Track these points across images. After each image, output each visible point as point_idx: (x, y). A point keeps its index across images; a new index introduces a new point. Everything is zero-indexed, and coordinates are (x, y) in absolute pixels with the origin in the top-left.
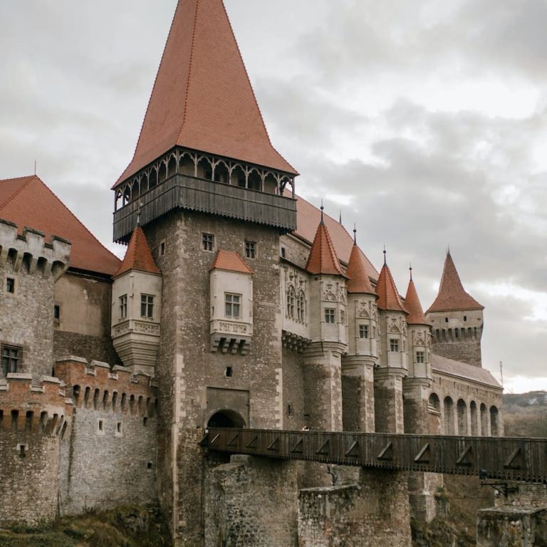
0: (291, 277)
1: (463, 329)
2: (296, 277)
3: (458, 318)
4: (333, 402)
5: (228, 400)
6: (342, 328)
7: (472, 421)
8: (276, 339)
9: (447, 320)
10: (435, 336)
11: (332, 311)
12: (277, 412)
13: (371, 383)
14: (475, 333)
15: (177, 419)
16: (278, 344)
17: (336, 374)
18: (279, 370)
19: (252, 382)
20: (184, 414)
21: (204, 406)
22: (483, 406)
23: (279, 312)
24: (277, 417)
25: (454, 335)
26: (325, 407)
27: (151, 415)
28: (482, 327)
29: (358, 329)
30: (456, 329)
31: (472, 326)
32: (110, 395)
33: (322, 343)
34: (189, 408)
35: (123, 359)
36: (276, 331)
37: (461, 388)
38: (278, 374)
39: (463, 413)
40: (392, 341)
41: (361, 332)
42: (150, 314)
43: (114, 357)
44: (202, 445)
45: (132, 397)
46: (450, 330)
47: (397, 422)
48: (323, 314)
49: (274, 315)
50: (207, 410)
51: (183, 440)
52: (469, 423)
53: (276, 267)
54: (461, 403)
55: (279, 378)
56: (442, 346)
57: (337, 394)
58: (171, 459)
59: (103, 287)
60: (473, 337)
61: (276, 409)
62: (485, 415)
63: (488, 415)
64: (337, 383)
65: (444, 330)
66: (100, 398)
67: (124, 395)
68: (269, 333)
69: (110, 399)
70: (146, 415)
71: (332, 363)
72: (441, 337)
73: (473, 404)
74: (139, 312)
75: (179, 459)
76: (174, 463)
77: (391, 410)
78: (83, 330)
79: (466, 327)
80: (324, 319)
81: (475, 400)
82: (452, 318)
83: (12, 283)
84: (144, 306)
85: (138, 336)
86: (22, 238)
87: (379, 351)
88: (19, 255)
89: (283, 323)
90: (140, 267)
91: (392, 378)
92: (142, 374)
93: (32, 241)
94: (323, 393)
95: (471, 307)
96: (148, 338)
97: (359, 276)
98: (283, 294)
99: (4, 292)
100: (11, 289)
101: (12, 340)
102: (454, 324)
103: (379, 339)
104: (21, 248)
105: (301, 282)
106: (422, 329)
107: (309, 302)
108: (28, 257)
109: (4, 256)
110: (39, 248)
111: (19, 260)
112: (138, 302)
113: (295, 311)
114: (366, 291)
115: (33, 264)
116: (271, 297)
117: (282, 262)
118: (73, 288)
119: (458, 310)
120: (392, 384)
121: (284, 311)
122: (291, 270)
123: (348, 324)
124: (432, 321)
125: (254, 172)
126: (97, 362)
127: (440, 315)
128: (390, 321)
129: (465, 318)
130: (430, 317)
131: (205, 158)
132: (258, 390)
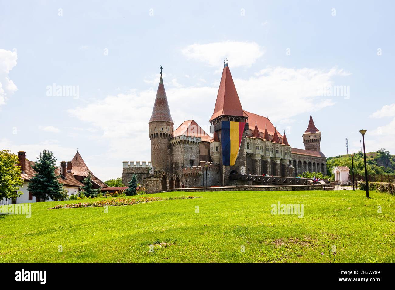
0: (248, 140)
1: (314, 139)
3: (313, 136)
4: (259, 167)
5: (234, 168)
6: (261, 150)
7: (314, 168)
9: (309, 137)
10: (306, 142)
11: (258, 147)
12: (245, 170)
13: (270, 162)
14: (318, 140)
15: (224, 173)
16: (245, 156)
17: (259, 161)
18: (245, 161)
19: (239, 164)
20: (225, 172)
21: (229, 170)
22: (318, 164)
23: (245, 148)
25: (312, 141)
26: (257, 169)
27: (219, 172)
28: (320, 138)
29: (266, 150)
30: (312, 139)
31: (317, 138)
32: (210, 168)
33: (256, 154)
34: (226, 170)
35: (213, 160)
36: (244, 153)
37: (310, 159)
39: (311, 166)
40: (277, 151)
42: (218, 151)
43: (211, 160)
44: (229, 178)
45: (215, 168)
46: (310, 140)
47: (278, 171)
48: (256, 148)
50: (230, 170)
51: (225, 177)
52: (313, 169)
53: (244, 138)
54: (310, 163)
55: (245, 163)
56: (308, 145)
57: (260, 166)
58: (223, 181)
59: (208, 144)
60: (318, 142)
62: (319, 166)
63: (320, 166)
64: (260, 163)
66: (209, 169)
67: (213, 168)
68: (243, 153)
69: (210, 169)
71: (258, 158)
72: (308, 142)
73: (314, 163)
75: (224, 181)
76: (223, 182)
77: (277, 168)
78: (204, 154)
79: (316, 139)
81: (315, 162)
82: (311, 136)
83: (191, 147)
84: (216, 149)
85: (215, 155)
86: (193, 138)
87: (274, 153)
88: (192, 142)
89: (246, 150)
90: (215, 141)
91: (277, 160)
92: (216, 163)
93: (194, 139)
94: (256, 165)
95: (317, 132)
96: (218, 156)
97: (267, 136)
98: (246, 144)
99: (190, 149)
100: (191, 149)
101: (192, 159)
102: (312, 138)
103: (273, 150)
104: (193, 140)
105: (251, 141)
106: (287, 146)
107: (253, 145)
108: (194, 142)
109: (190, 143)
110: (196, 140)
111: (192, 143)
112: (215, 148)
113: (249, 148)
114: (268, 140)
115: (195, 143)
116: (243, 145)
117: (246, 137)
118: (202, 145)
119: (313, 133)
120: (277, 162)
121: (246, 148)
122: (248, 138)
123: (263, 148)
124: (305, 137)
125: (239, 118)
126: (208, 162)
127: (308, 135)
128: (276, 146)
129: (315, 136)
130: (304, 136)
131: (228, 117)
132: (241, 166)
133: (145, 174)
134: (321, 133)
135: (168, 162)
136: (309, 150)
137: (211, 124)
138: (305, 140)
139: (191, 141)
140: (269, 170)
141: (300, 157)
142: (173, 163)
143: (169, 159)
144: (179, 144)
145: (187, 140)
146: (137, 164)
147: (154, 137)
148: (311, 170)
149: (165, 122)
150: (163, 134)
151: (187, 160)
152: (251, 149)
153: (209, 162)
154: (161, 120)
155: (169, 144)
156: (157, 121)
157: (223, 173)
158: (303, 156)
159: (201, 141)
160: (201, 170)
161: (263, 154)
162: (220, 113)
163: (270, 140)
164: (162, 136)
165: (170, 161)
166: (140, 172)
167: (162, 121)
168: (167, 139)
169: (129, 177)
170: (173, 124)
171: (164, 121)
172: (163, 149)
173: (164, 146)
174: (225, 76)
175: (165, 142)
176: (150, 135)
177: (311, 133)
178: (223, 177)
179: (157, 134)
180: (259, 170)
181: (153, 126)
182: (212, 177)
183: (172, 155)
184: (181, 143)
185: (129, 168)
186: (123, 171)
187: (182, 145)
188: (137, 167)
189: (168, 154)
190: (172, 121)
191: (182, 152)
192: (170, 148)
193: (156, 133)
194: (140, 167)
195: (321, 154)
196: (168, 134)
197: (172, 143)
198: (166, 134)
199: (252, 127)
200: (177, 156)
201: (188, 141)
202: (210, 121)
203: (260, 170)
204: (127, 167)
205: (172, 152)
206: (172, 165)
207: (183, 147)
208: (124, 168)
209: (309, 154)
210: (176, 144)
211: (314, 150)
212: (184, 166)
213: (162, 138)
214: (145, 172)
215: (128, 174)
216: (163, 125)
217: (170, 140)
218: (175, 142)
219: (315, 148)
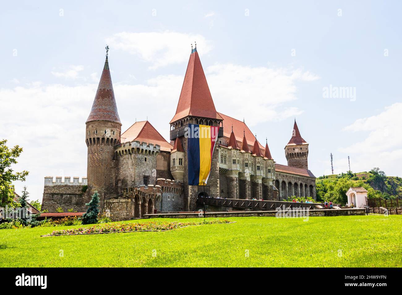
0: (222, 151)
1: (300, 153)
2: (224, 150)
3: (298, 148)
4: (236, 189)
6: (238, 165)
7: (301, 191)
8: (217, 170)
9: (294, 149)
10: (290, 156)
11: (235, 160)
12: (218, 192)
13: (249, 181)
14: (305, 155)
15: (190, 195)
16: (218, 172)
17: (236, 180)
18: (218, 180)
19: (211, 183)
20: (191, 194)
21: (197, 191)
22: (306, 186)
23: (218, 162)
24: (218, 194)
25: (297, 155)
26: (233, 190)
27: (182, 194)
28: (308, 152)
29: (245, 164)
30: (298, 153)
31: (304, 152)
32: (171, 189)
33: (232, 170)
34: (193, 192)
35: (174, 177)
36: (218, 168)
37: (296, 178)
38: (218, 181)
39: (297, 188)
40: (258, 166)
41: (246, 165)
42: (182, 164)
43: (172, 177)
44: (196, 202)
45: (177, 189)
46: (295, 153)
47: (260, 194)
48: (232, 161)
49: (217, 163)
50: (198, 192)
51: (191, 201)
53: (217, 148)
54: (296, 184)
55: (218, 182)
56: (292, 160)
57: (237, 186)
58: (188, 207)
59: (168, 155)
60: (304, 156)
61: (218, 191)
62: (307, 189)
63: (308, 189)
64: (237, 183)
65: (293, 153)
66: (169, 190)
67: (175, 188)
68: (215, 169)
69: (171, 190)
70: (181, 194)
71: (235, 176)
72: (292, 156)
73: (301, 185)
74: (178, 164)
75: (190, 207)
77: (257, 190)
78: (162, 169)
79: (302, 152)
80: (232, 163)
81: (302, 183)
82: (296, 148)
83: (146, 159)
84: (180, 162)
85: (178, 171)
86: (148, 146)
87: (254, 170)
88: (148, 151)
89: (220, 165)
90: (178, 150)
91: (258, 179)
92: (179, 182)
93: (151, 146)
94: (232, 186)
95: (303, 144)
96: (181, 171)
97: (245, 147)
98: (220, 157)
99: (144, 161)
100: (146, 160)
101: (146, 175)
102: (297, 151)
103: (253, 166)
104: (148, 149)
105: (225, 152)
106: (270, 161)
107: (228, 158)
108: (150, 151)
109: (144, 152)
110: (153, 148)
111: (148, 153)
112: (178, 161)
113: (224, 161)
114: (247, 152)
115: (151, 153)
116: (216, 158)
117: (219, 147)
118: (159, 156)
119: (299, 145)
120: (258, 181)
121: (220, 161)
122: (222, 148)
123: (241, 163)
124: (288, 150)
125: (211, 120)
126: (168, 180)
127: (292, 147)
128: (257, 160)
129: (301, 149)
130: (287, 148)
131: (196, 118)
132: (212, 186)
133: (77, 196)
134: (308, 145)
135: (112, 178)
136: (293, 166)
137: (172, 127)
138: (288, 153)
139: (146, 150)
140: (248, 192)
141: (283, 176)
142: (119, 180)
143: (114, 175)
144: (130, 153)
145: (141, 148)
146: (65, 181)
147: (93, 143)
148: (298, 194)
149: (110, 121)
150: (106, 139)
151: (139, 176)
152: (225, 163)
153: (170, 180)
154: (105, 119)
155: (114, 153)
156: (98, 121)
157: (188, 196)
158: (287, 175)
159: (159, 150)
160: (159, 191)
161: (241, 171)
162: (186, 113)
163: (250, 152)
164: (105, 142)
165: (114, 178)
166: (69, 192)
167: (106, 121)
168: (111, 146)
169: (53, 200)
170: (121, 125)
171: (108, 121)
172: (105, 160)
173: (106, 156)
174: (193, 64)
175: (108, 150)
176: (87, 139)
177: (296, 145)
178: (189, 201)
179: (98, 139)
180: (235, 192)
181: (92, 126)
182: (173, 201)
183: (118, 169)
184: (132, 152)
185: (54, 187)
186: (45, 190)
187: (133, 156)
188: (66, 186)
189: (112, 167)
190: (120, 121)
191: (133, 165)
192: (115, 158)
193: (96, 136)
194: (71, 185)
195: (309, 172)
196: (114, 139)
197: (118, 152)
198: (110, 138)
199: (227, 134)
200: (125, 170)
201: (142, 150)
202: (171, 124)
203: (237, 192)
204: (51, 185)
205: (118, 164)
206: (117, 184)
207: (135, 158)
208: (45, 187)
209: (295, 172)
210: (125, 153)
211: (300, 167)
212: (135, 184)
213: (105, 144)
214: (77, 193)
215: (51, 196)
216: (107, 126)
217: (115, 148)
218: (123, 151)
219: (301, 165)
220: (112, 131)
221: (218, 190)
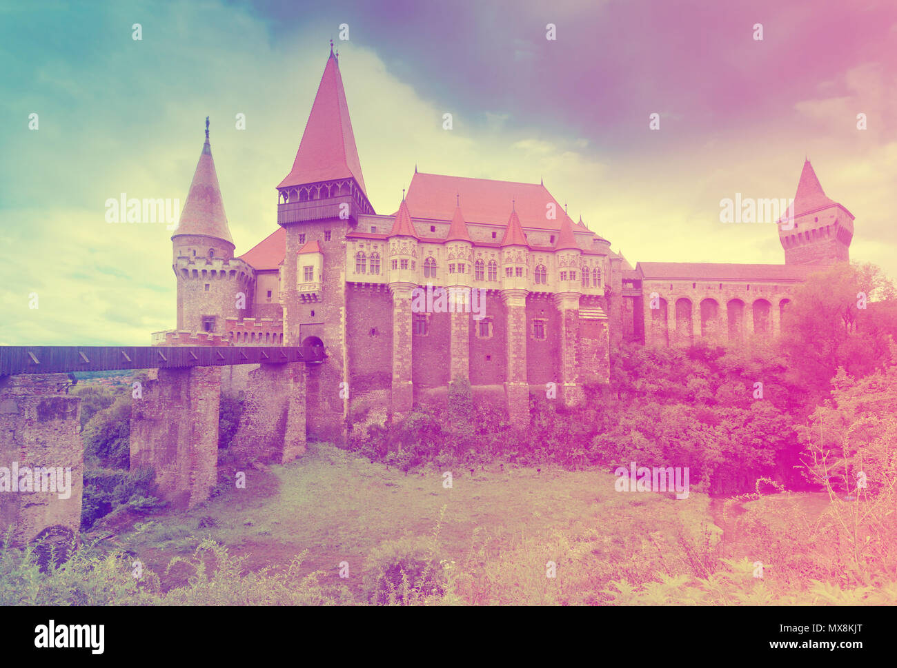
0: (362, 246)
1: (814, 231)
2: (368, 244)
3: (808, 221)
5: (313, 331)
8: (341, 288)
9: (796, 226)
14: (829, 231)
16: (342, 291)
19: (326, 318)
21: (298, 335)
23: (346, 271)
24: (341, 337)
25: (804, 238)
29: (448, 268)
30: (807, 232)
31: (824, 225)
33: (389, 285)
34: (290, 338)
36: (341, 283)
38: (341, 310)
40: (509, 269)
41: (451, 269)
46: (800, 234)
47: (513, 330)
48: (391, 264)
49: (339, 274)
50: (301, 337)
53: (344, 242)
54: (761, 302)
55: (343, 313)
61: (340, 333)
64: (405, 310)
65: (793, 236)
68: (335, 285)
72: (791, 243)
73: (784, 301)
79: (817, 228)
80: (391, 268)
81: (790, 297)
82: (801, 222)
83: (207, 285)
87: (499, 279)
88: (209, 272)
89: (347, 276)
93: (216, 263)
94: (394, 318)
98: (352, 259)
99: (204, 291)
100: (207, 289)
102: (805, 227)
103: (499, 270)
105: (377, 247)
107: (385, 258)
110: (221, 266)
111: (209, 275)
113: (368, 268)
115: (218, 275)
117: (350, 238)
119: (810, 212)
120: (507, 302)
121: (351, 269)
122: (361, 241)
123: (441, 266)
126: (246, 319)
129: (818, 220)
132: (329, 322)
136: (803, 263)
141: (709, 288)
145: (191, 267)
151: (191, 318)
152: (374, 271)
153: (253, 319)
177: (802, 214)
201: (195, 271)
219: (815, 258)
220: (189, 249)
221: (341, 329)
